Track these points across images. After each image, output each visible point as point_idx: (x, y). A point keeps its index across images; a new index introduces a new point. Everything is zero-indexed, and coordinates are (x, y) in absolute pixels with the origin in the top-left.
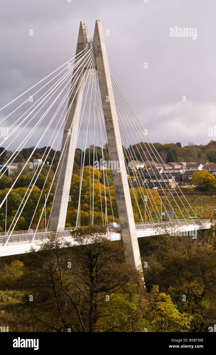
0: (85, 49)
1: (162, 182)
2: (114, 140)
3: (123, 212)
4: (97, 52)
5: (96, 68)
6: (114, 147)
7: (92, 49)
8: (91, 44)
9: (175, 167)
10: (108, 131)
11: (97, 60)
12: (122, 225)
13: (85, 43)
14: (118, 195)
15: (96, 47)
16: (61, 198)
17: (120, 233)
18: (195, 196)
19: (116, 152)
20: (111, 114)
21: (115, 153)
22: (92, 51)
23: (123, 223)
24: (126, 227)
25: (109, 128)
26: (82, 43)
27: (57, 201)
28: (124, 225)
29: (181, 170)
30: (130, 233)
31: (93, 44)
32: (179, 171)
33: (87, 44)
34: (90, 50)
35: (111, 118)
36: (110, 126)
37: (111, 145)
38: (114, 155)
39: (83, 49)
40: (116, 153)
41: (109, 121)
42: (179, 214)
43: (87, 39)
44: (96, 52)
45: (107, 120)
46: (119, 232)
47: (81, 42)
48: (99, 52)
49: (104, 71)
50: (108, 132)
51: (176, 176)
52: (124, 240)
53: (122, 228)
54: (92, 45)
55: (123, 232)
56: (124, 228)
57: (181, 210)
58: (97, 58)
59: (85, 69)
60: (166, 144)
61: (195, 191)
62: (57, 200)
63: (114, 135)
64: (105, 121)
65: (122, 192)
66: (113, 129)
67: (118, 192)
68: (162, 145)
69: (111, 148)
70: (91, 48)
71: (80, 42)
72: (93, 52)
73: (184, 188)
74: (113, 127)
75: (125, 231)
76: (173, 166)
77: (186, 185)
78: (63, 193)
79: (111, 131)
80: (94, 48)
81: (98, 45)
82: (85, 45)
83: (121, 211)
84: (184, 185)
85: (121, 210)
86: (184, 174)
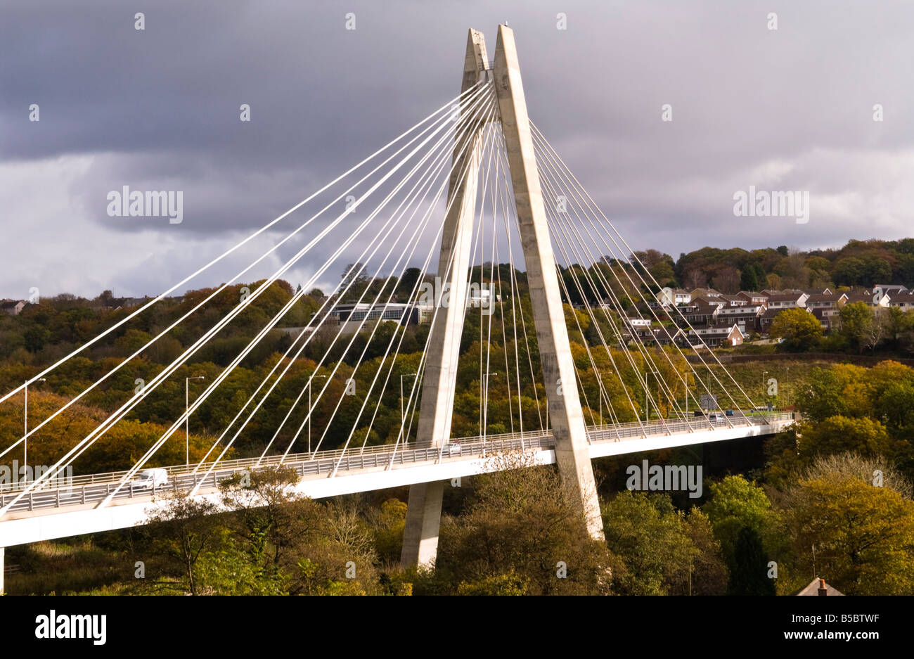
0: (478, 83)
1: (714, 333)
2: (537, 262)
3: (557, 407)
4: (502, 89)
5: (500, 119)
6: (537, 278)
7: (492, 82)
8: (490, 73)
9: (753, 300)
10: (525, 245)
11: (502, 106)
12: (557, 433)
13: (479, 72)
14: (548, 373)
15: (499, 78)
16: (438, 380)
17: (553, 451)
18: (777, 362)
19: (541, 287)
20: (530, 212)
21: (539, 289)
22: (491, 86)
23: (559, 429)
24: (565, 438)
25: (527, 239)
26: (473, 72)
27: (431, 387)
28: (559, 434)
29: (758, 308)
30: (571, 450)
31: (494, 74)
32: (753, 310)
33: (483, 74)
34: (487, 85)
35: (531, 218)
36: (529, 236)
37: (533, 273)
38: (539, 292)
39: (475, 84)
40: (541, 289)
41: (527, 225)
42: (741, 400)
43: (483, 63)
44: (499, 88)
45: (523, 223)
46: (552, 448)
47: (471, 70)
48: (505, 88)
49: (515, 125)
50: (526, 247)
51: (747, 320)
52: (560, 463)
53: (557, 439)
54: (492, 75)
55: (559, 447)
56: (561, 439)
57: (746, 392)
58: (501, 101)
59: (482, 123)
60: (754, 251)
61: (777, 352)
62: (430, 385)
63: (537, 253)
64: (520, 226)
65: (555, 367)
66: (534, 241)
67: (547, 368)
68: (747, 252)
69: (533, 279)
70: (490, 81)
71: (467, 70)
72: (495, 89)
73: (757, 346)
74: (535, 237)
75: (562, 445)
76: (749, 300)
77: (763, 339)
78: (443, 371)
79: (531, 246)
80: (495, 81)
81: (504, 73)
82: (479, 74)
83: (554, 405)
84: (759, 339)
85: (553, 403)
86: (764, 316)
